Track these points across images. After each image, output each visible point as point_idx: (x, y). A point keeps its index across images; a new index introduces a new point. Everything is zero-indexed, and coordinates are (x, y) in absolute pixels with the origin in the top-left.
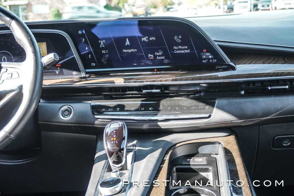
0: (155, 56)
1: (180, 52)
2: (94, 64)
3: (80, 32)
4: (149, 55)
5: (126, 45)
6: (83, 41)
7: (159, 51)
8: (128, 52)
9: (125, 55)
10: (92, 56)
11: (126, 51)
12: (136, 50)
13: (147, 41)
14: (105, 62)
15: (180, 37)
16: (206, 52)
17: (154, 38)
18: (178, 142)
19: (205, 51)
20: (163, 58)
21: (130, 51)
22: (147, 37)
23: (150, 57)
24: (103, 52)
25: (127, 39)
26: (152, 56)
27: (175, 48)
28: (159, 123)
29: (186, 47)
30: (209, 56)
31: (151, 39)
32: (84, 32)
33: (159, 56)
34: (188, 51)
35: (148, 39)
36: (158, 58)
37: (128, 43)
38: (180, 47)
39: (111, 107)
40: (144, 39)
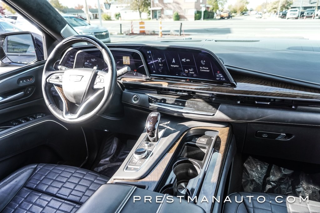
0: (189, 71)
1: (204, 70)
2: (155, 72)
3: (148, 52)
4: (186, 70)
6: (149, 58)
7: (192, 68)
9: (172, 68)
10: (154, 67)
11: (172, 66)
12: (178, 66)
14: (161, 71)
15: (204, 61)
16: (219, 73)
17: (189, 60)
18: (192, 127)
19: (218, 72)
20: (193, 73)
21: (175, 66)
22: (185, 59)
23: (186, 71)
24: (160, 65)
25: (174, 59)
26: (187, 71)
27: (201, 68)
28: (183, 114)
29: (208, 68)
30: (221, 76)
31: (187, 60)
32: (150, 52)
33: (191, 71)
34: (209, 71)
35: (186, 60)
36: (190, 72)
37: (174, 61)
38: (204, 68)
39: (159, 100)
40: (184, 60)
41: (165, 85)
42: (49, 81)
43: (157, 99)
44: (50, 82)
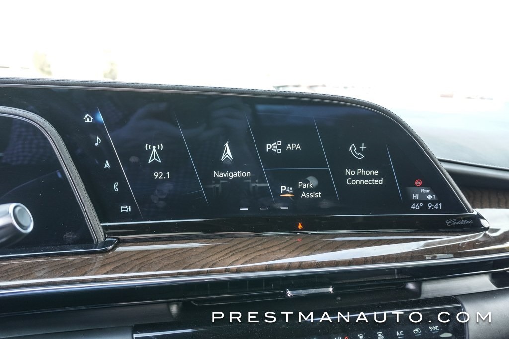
0: (298, 191)
1: (360, 182)
2: (129, 209)
3: (88, 119)
4: (283, 188)
6: (97, 144)
7: (309, 178)
8: (227, 178)
9: (218, 185)
10: (122, 185)
11: (221, 175)
12: (248, 174)
13: (280, 151)
14: (162, 204)
15: (363, 147)
16: (422, 186)
17: (298, 147)
19: (418, 182)
20: (318, 195)
21: (232, 175)
22: (280, 143)
23: (285, 192)
24: (156, 175)
25: (227, 145)
26: (290, 189)
27: (348, 172)
29: (376, 172)
30: (428, 194)
32: (100, 117)
33: (308, 190)
34: (381, 181)
35: (283, 147)
36: (303, 194)
38: (361, 171)
40: (273, 147)
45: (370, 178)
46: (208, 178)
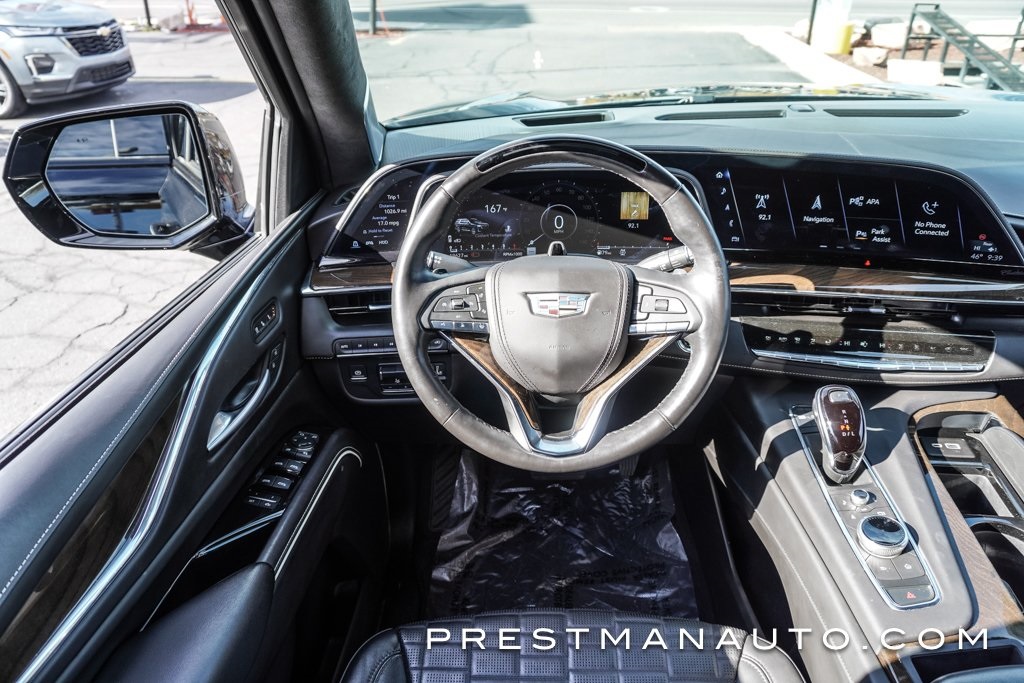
0: (870, 236)
1: (927, 233)
2: (737, 239)
3: (719, 175)
4: (858, 233)
5: (813, 208)
6: (722, 193)
7: (882, 227)
8: (814, 222)
9: (806, 227)
10: (736, 222)
11: (810, 220)
12: (831, 220)
13: (861, 204)
15: (935, 205)
16: (986, 240)
17: (877, 202)
19: (982, 237)
20: (888, 240)
21: (818, 220)
22: (862, 198)
23: (860, 236)
24: (760, 217)
25: (818, 198)
26: (864, 234)
27: (918, 224)
29: (944, 226)
30: (989, 247)
31: (870, 202)
32: (728, 175)
33: (879, 236)
34: (946, 234)
35: (864, 201)
36: (875, 239)
37: (818, 204)
38: (931, 224)
39: (783, 335)
40: (857, 201)
41: (804, 286)
42: (429, 320)
43: (775, 335)
44: (435, 324)
45: (940, 230)
46: (799, 221)
